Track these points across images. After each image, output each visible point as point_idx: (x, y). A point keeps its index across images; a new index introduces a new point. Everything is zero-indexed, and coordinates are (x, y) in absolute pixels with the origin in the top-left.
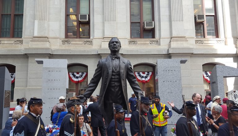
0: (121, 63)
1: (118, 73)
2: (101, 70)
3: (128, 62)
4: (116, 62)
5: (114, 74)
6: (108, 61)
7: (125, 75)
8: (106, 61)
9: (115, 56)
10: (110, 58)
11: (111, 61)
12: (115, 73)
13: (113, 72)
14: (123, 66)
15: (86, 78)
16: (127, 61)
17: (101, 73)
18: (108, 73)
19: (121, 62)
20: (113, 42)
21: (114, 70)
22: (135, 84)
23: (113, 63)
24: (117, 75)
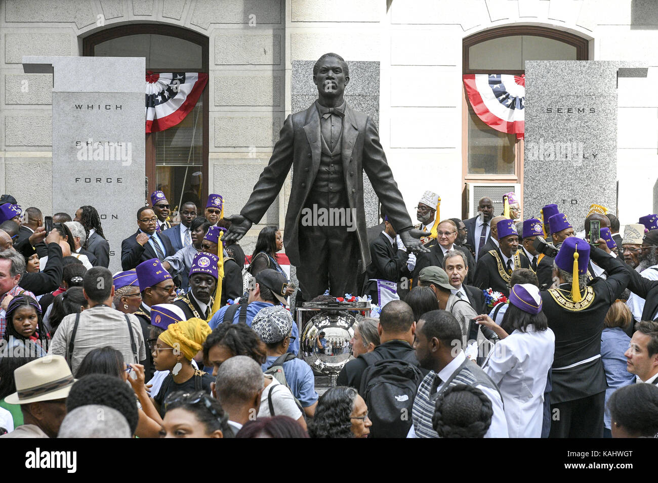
0: (346, 131)
1: (336, 158)
2: (292, 145)
3: (368, 125)
4: (333, 127)
5: (326, 160)
6: (312, 122)
7: (356, 163)
8: (306, 123)
9: (331, 109)
10: (317, 112)
11: (319, 123)
12: (330, 157)
13: (324, 154)
14: (351, 137)
15: (200, 104)
16: (364, 122)
17: (292, 153)
18: (311, 157)
19: (347, 126)
20: (326, 70)
21: (325, 148)
22: (387, 186)
23: (325, 130)
24: (335, 163)
